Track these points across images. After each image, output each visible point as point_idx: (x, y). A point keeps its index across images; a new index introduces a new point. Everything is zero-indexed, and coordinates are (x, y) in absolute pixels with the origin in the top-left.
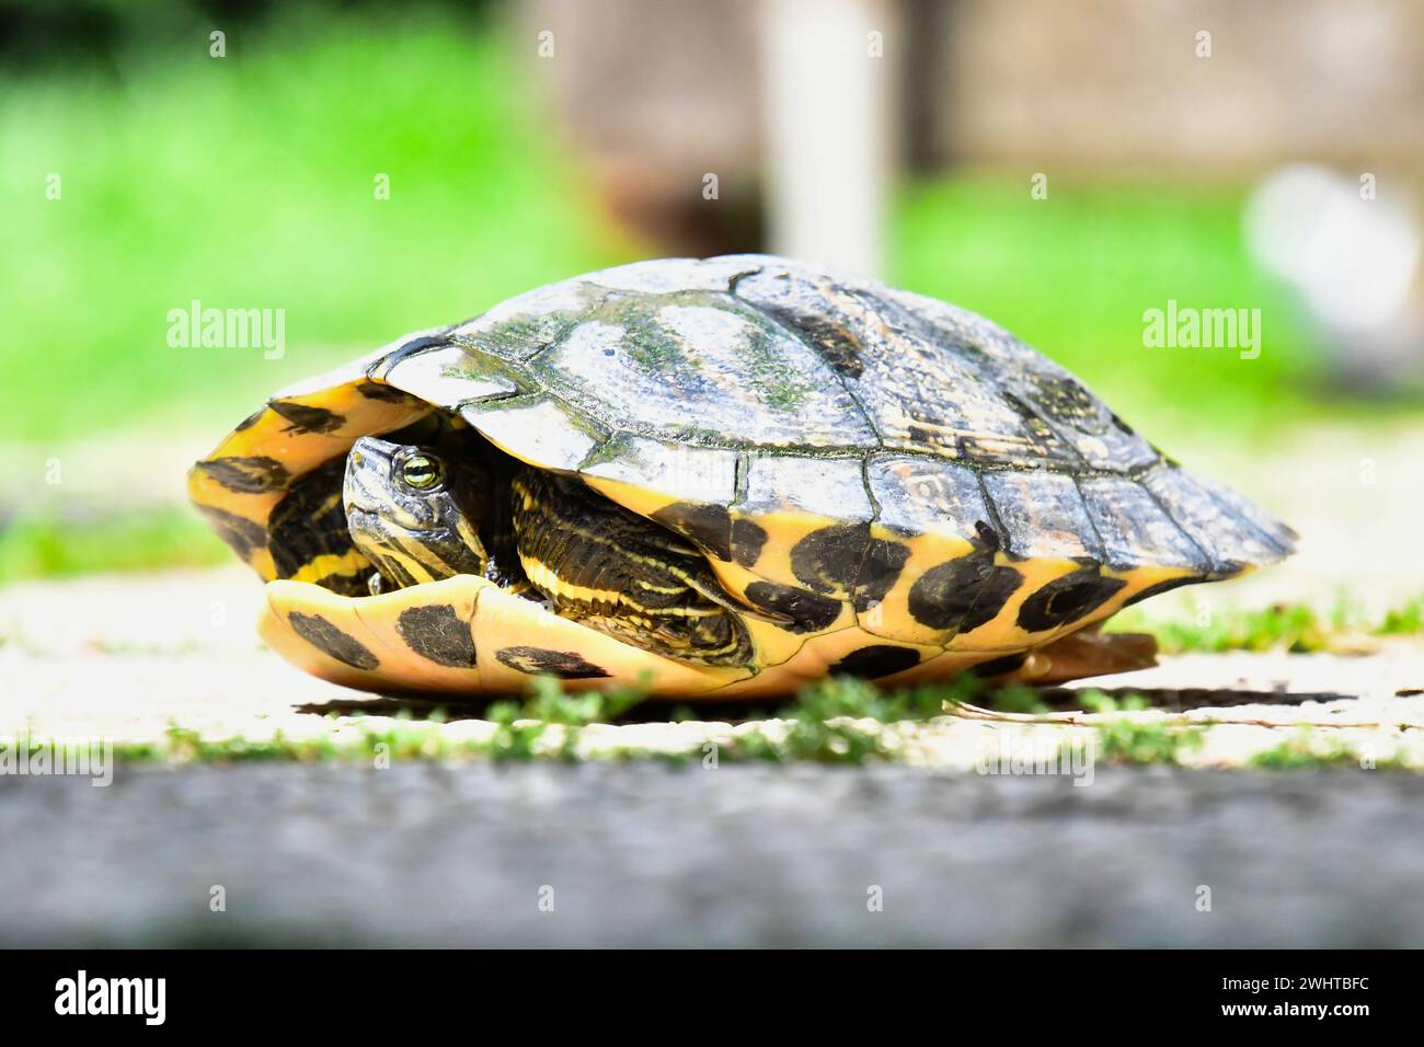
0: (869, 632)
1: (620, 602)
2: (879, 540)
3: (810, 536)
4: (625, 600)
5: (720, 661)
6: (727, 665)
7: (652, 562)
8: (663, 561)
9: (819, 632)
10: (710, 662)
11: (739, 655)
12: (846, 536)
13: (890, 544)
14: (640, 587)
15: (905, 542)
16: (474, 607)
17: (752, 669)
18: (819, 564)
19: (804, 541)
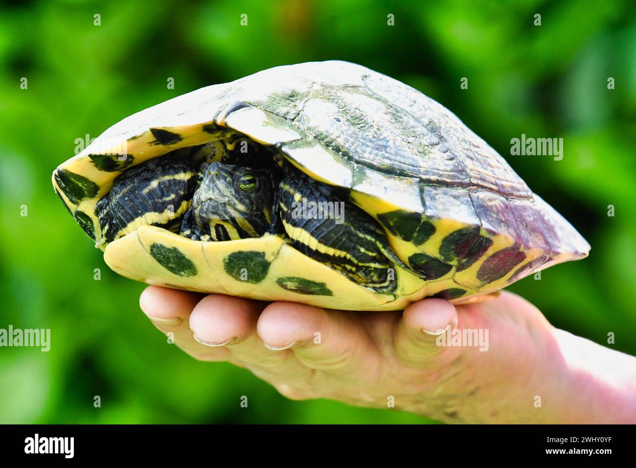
0: (455, 282)
1: (345, 257)
2: (482, 236)
3: (455, 232)
4: (349, 256)
5: (380, 291)
6: (383, 293)
7: (369, 238)
8: (374, 238)
9: (435, 280)
10: (376, 290)
11: (390, 288)
12: (470, 233)
13: (486, 238)
14: (359, 250)
15: (492, 238)
16: (277, 254)
17: (395, 296)
18: (453, 247)
19: (451, 235)
